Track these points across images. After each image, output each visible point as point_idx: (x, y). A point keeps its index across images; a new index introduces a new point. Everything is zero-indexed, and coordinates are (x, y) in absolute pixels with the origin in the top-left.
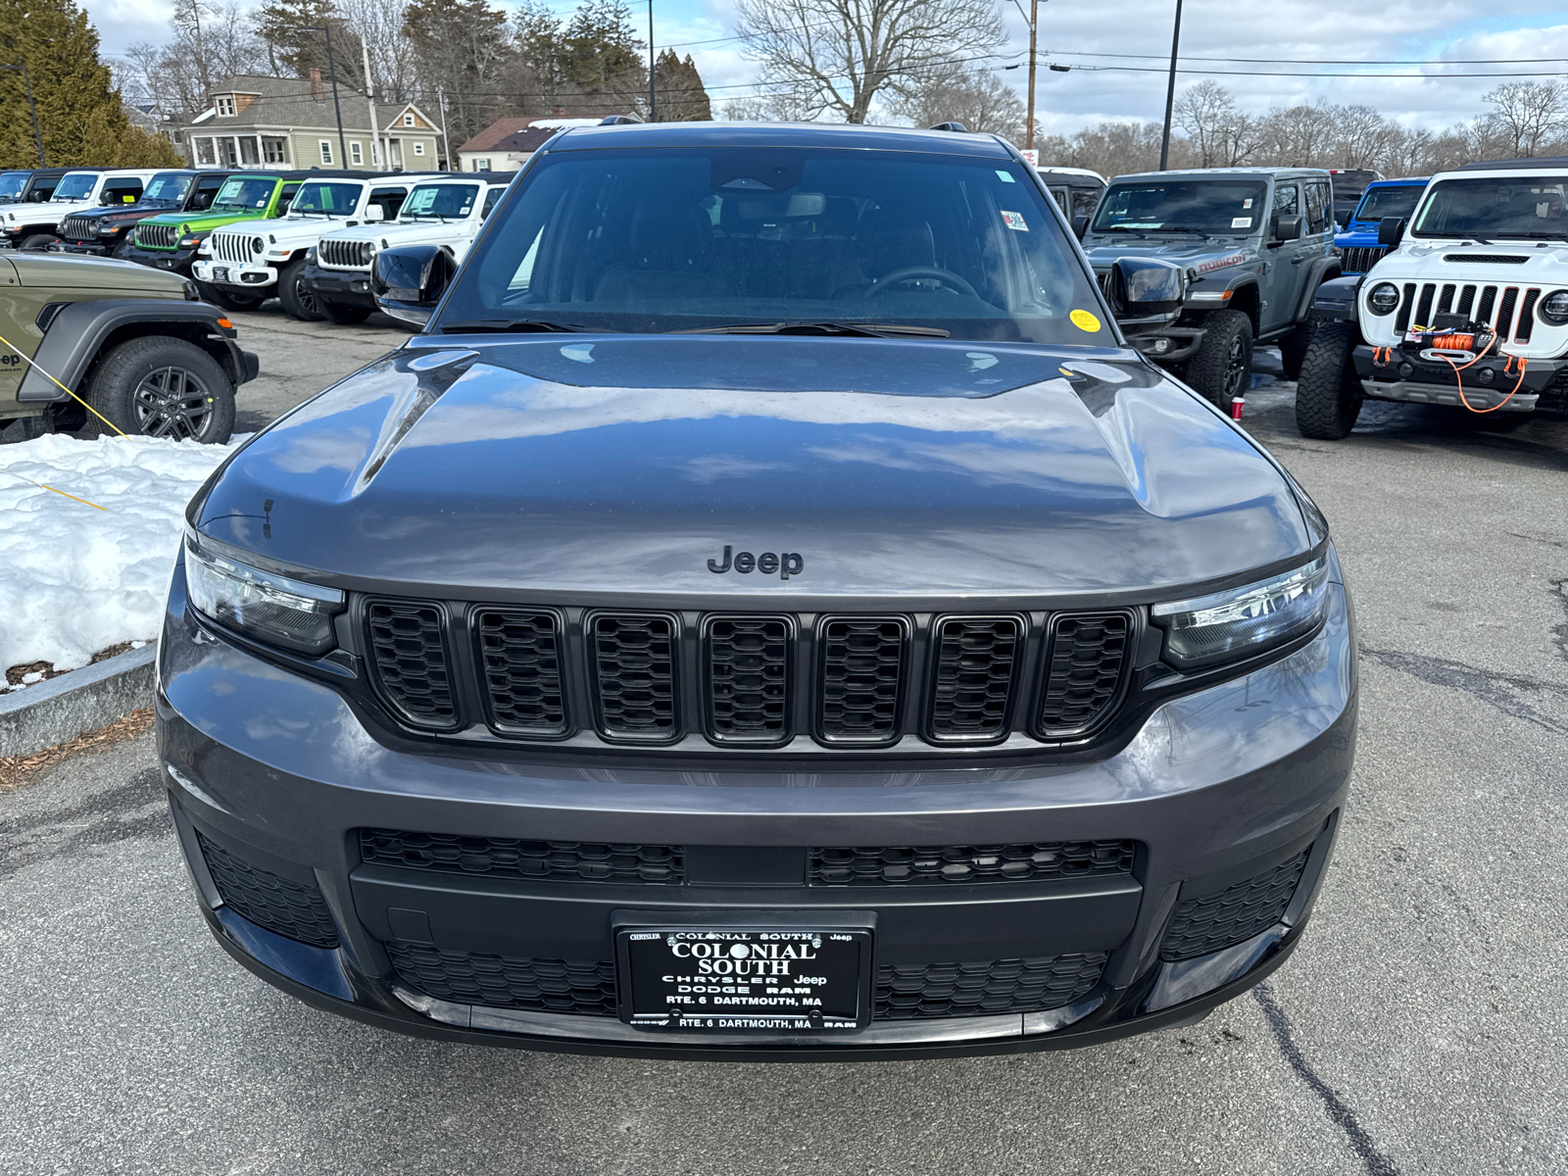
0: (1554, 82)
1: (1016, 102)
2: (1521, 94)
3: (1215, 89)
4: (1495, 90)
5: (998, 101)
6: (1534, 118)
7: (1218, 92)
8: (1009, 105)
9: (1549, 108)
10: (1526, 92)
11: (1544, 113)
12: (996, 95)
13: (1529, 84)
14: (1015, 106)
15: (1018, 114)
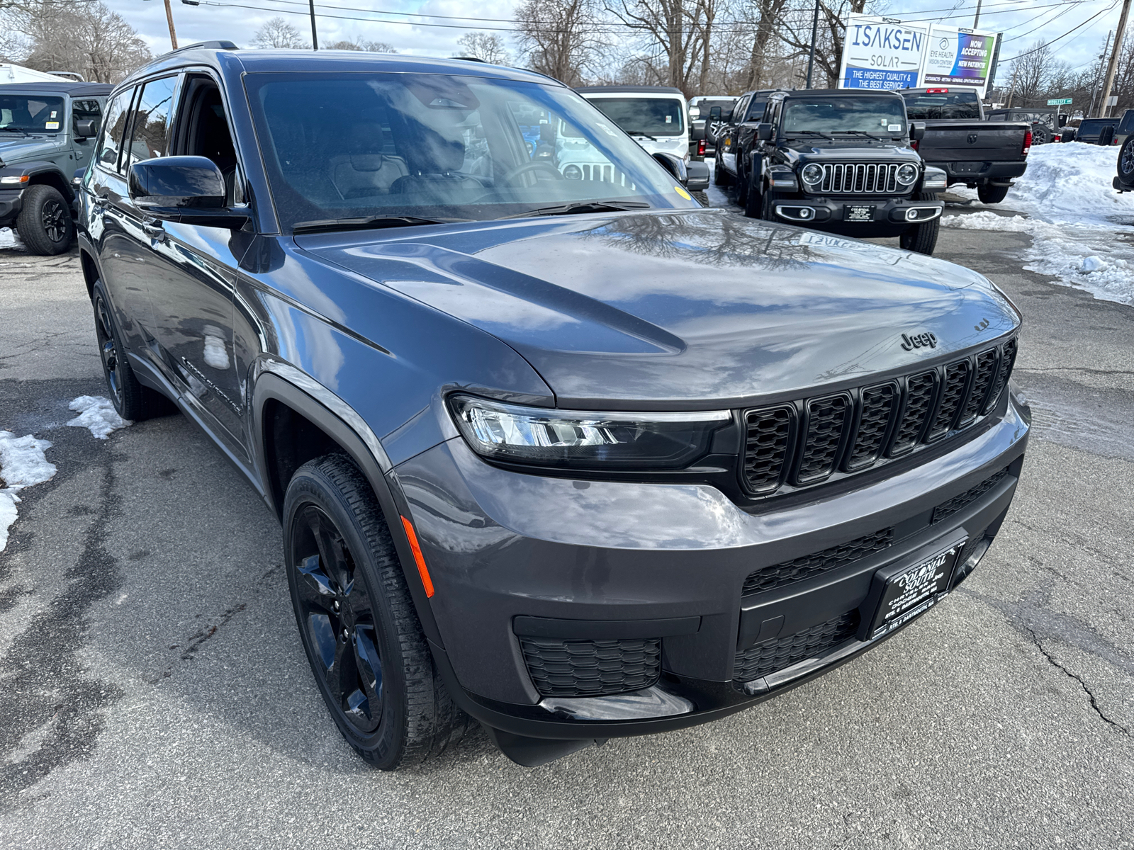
0: (494, 34)
1: (125, 26)
2: (478, 41)
3: (284, 25)
4: (463, 37)
5: (108, 24)
6: (488, 57)
7: (287, 27)
8: (120, 28)
9: (495, 50)
10: (481, 40)
11: (493, 54)
12: (104, 19)
13: (482, 35)
14: (125, 29)
15: (129, 36)
